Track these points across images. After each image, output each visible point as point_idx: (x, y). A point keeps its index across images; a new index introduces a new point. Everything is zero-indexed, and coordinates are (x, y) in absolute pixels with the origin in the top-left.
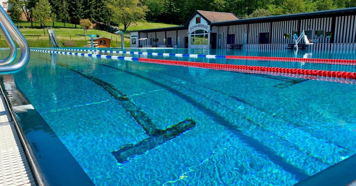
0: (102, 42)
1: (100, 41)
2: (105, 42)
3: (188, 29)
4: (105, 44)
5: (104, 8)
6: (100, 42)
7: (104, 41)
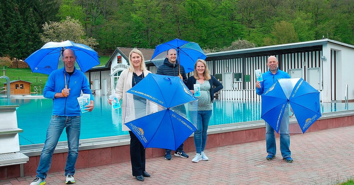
0: (18, 87)
1: (16, 85)
2: (23, 86)
3: (110, 70)
4: (23, 88)
5: (38, 42)
6: (16, 87)
7: (21, 85)
